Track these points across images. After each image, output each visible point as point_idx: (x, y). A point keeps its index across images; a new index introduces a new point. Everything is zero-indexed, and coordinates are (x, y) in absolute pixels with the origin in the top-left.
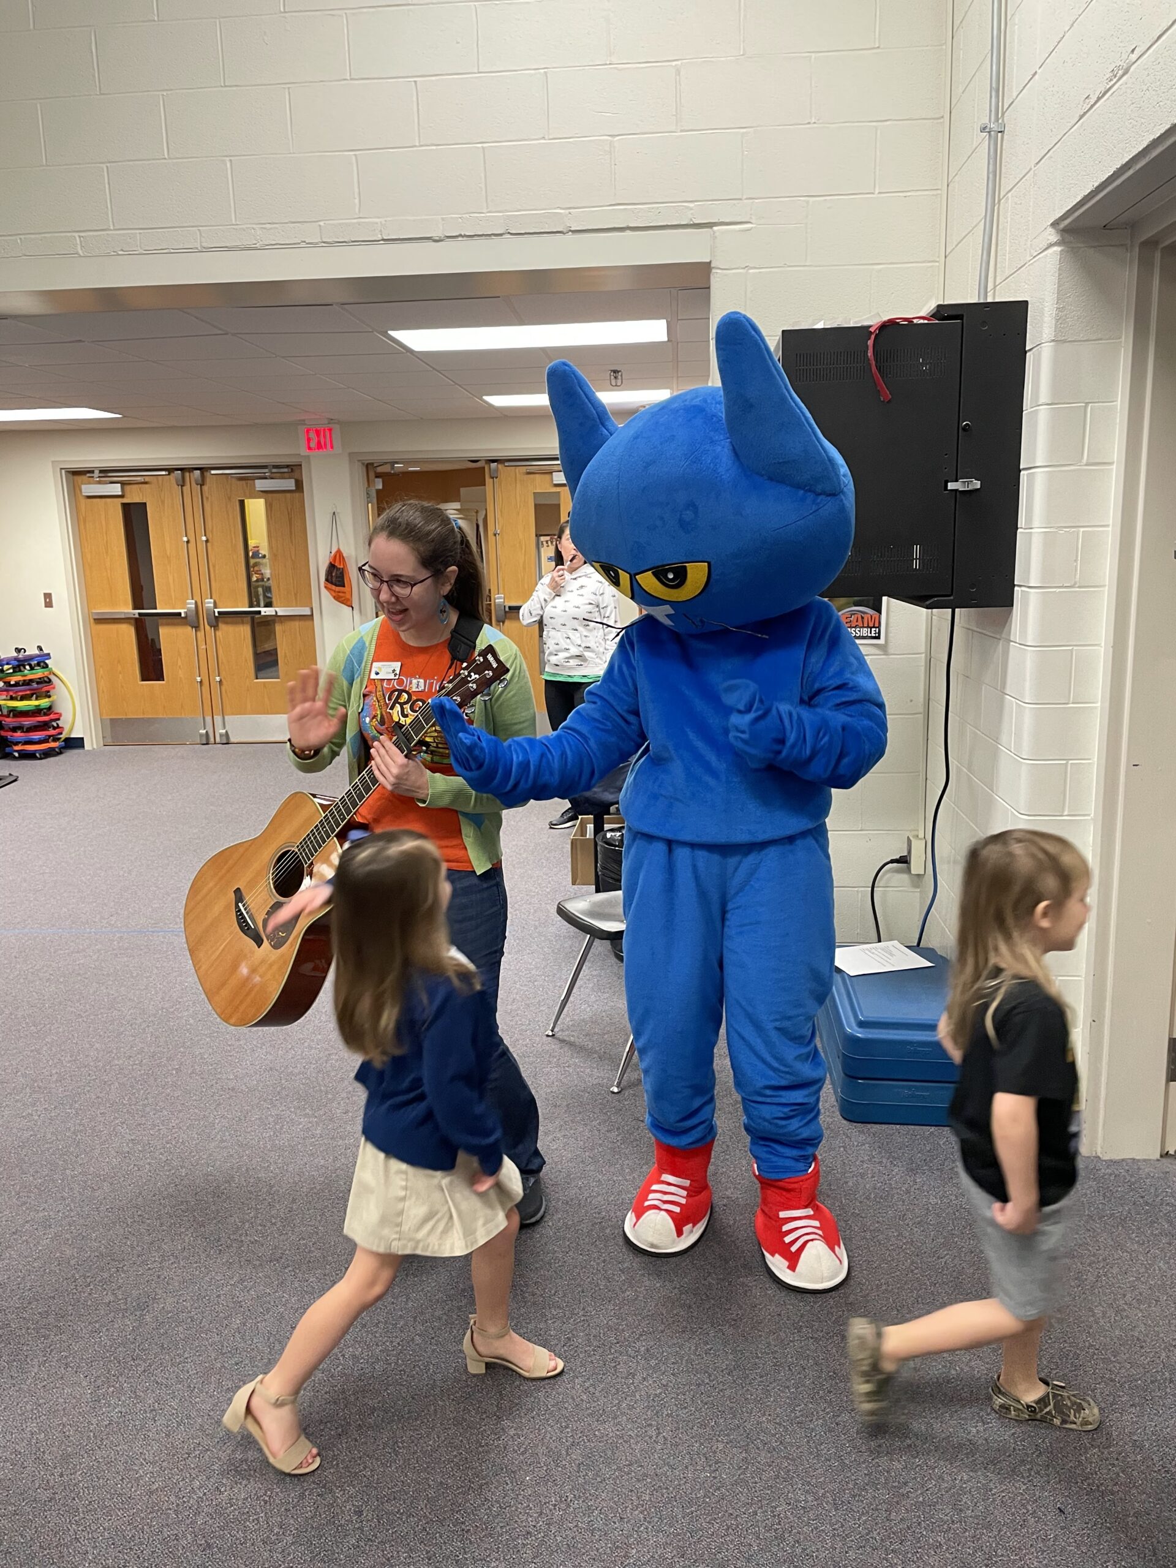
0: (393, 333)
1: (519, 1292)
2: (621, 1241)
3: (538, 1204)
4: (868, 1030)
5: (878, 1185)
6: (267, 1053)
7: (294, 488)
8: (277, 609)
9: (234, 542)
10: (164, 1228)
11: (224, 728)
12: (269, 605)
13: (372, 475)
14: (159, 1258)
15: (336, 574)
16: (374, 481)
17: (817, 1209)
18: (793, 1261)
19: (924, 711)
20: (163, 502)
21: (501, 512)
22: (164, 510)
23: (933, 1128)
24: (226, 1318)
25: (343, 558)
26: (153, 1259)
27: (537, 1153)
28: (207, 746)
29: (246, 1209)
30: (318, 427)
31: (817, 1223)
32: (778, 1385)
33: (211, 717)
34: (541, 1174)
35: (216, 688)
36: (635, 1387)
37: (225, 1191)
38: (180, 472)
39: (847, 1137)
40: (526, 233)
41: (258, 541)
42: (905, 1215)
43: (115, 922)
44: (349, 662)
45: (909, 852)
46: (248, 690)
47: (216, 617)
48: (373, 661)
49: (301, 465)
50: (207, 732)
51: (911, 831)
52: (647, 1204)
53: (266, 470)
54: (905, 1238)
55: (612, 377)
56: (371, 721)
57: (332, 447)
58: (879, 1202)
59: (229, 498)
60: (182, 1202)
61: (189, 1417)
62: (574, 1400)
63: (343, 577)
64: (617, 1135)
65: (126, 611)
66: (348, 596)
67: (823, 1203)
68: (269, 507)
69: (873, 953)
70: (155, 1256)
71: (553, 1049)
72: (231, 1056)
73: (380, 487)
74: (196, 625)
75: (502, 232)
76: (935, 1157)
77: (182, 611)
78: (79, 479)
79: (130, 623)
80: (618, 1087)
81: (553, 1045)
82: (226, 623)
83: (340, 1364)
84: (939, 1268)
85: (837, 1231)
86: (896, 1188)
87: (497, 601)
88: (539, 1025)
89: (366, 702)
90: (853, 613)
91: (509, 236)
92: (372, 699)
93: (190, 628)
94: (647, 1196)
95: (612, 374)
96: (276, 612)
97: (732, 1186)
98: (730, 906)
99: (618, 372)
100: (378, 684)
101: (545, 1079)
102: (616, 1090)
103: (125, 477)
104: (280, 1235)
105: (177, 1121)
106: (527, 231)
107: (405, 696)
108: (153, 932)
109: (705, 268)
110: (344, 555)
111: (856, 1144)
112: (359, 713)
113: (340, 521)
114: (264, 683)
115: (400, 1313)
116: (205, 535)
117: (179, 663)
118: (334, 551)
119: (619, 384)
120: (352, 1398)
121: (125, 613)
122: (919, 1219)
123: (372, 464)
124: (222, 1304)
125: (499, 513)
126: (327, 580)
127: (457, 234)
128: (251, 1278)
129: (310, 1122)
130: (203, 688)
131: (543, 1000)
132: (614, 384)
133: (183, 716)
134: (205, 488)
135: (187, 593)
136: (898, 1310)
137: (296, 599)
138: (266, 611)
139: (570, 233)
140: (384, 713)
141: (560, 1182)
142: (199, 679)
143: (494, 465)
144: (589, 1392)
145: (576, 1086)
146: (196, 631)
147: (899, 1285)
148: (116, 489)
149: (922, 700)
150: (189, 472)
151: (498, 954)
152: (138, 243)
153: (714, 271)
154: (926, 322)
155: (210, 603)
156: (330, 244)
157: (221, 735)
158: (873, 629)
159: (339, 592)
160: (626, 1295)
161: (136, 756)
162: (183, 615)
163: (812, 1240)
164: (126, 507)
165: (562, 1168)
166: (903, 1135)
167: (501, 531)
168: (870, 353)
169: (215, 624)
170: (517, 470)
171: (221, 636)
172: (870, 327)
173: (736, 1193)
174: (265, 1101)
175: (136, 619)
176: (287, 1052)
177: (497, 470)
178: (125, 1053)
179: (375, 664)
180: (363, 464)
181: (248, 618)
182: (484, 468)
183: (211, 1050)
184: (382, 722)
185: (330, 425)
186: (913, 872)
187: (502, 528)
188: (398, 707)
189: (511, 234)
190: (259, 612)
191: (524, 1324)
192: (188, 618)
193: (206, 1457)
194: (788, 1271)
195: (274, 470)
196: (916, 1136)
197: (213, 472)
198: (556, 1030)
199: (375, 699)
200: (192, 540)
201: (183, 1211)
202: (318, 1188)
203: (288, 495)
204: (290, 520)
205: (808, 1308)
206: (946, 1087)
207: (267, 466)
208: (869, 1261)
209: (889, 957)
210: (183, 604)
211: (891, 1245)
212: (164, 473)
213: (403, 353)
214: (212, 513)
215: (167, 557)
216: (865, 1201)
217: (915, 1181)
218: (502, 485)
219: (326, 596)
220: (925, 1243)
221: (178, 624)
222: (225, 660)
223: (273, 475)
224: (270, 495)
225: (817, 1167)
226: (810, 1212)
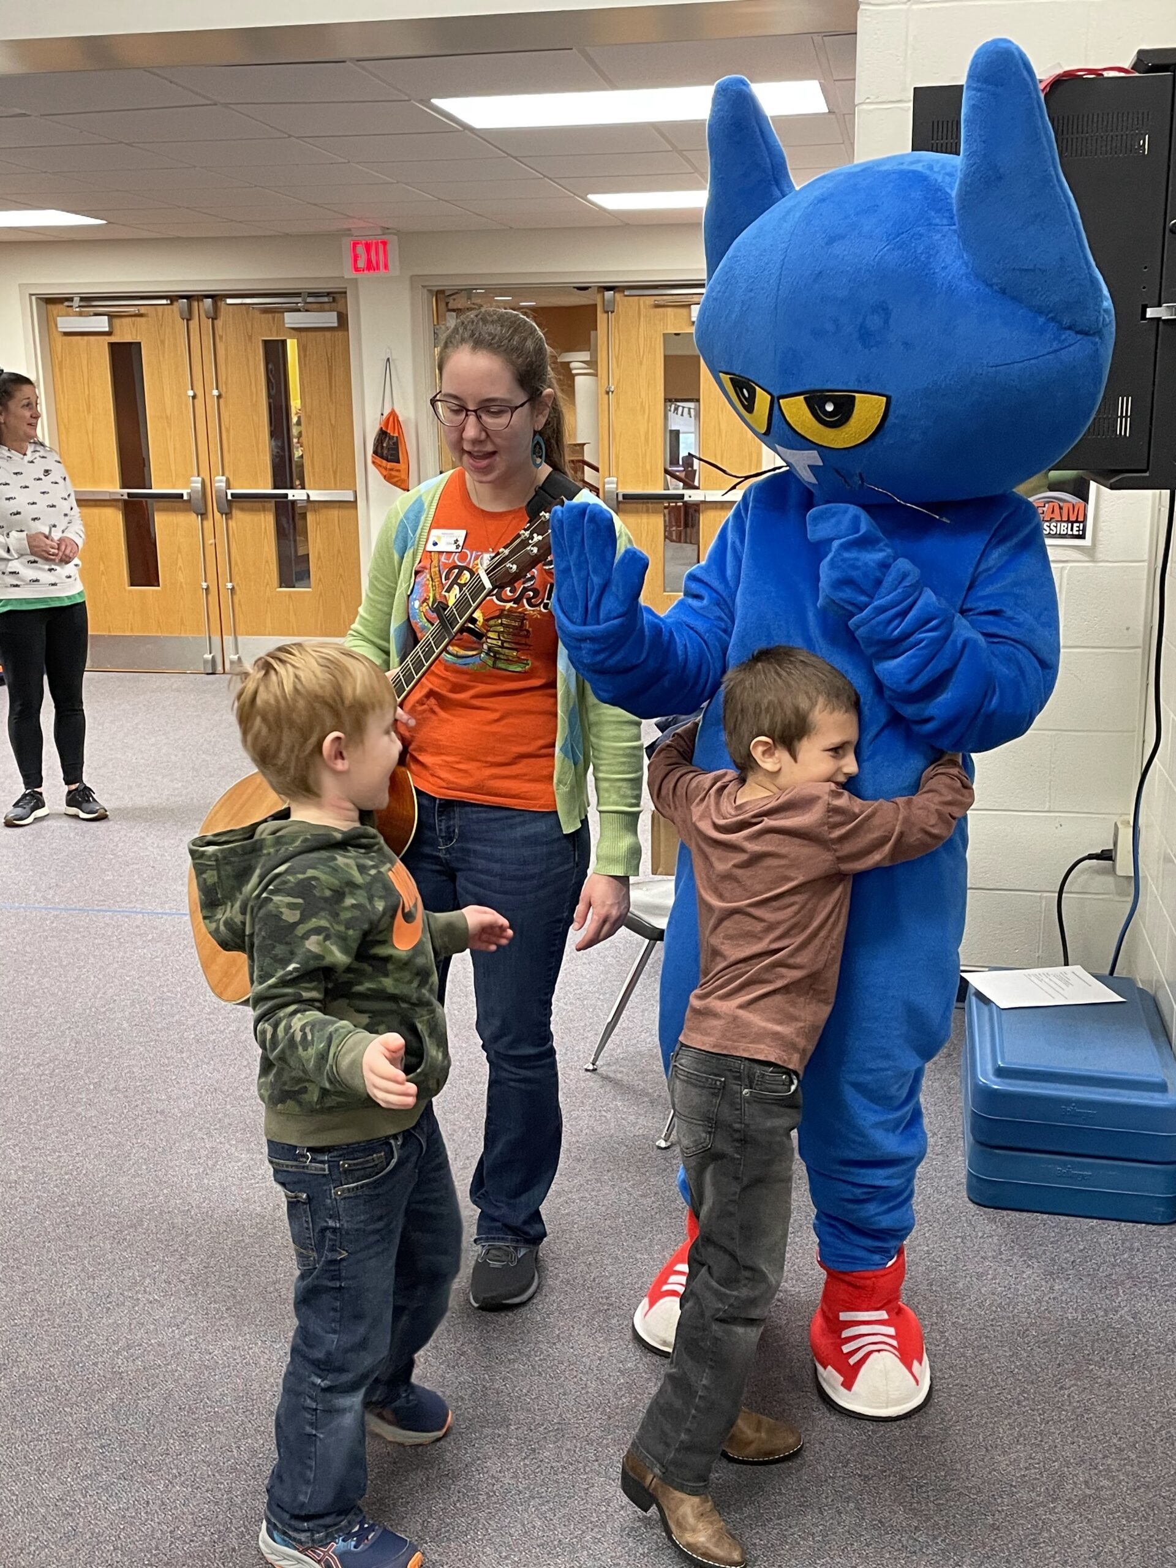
0: (436, 102)
2: (629, 1335)
4: (1010, 1081)
5: (1000, 1289)
6: (214, 1069)
7: (336, 325)
8: (310, 492)
9: (254, 400)
10: (43, 1276)
11: (237, 653)
12: (293, 487)
13: (443, 308)
15: (389, 444)
16: (445, 315)
17: (896, 1313)
19: (1144, 644)
20: (163, 342)
21: (617, 362)
22: (163, 353)
23: (1095, 1221)
24: (99, 1391)
25: (398, 421)
26: (22, 1313)
28: (212, 676)
29: (150, 1260)
30: (369, 239)
31: (891, 1331)
32: (799, 1530)
33: (219, 638)
35: (226, 596)
36: (607, 1516)
37: (128, 1237)
38: (185, 300)
39: (970, 1225)
42: (1027, 1330)
43: (53, 896)
45: (1115, 844)
46: (269, 601)
47: (228, 501)
48: (432, 527)
49: (345, 293)
50: (213, 657)
51: (1121, 815)
52: (665, 1288)
53: (299, 300)
54: (1021, 1360)
56: (420, 605)
57: (386, 267)
58: (995, 1312)
59: (250, 337)
61: (30, 1505)
62: (524, 1525)
63: (397, 449)
64: (653, 1202)
65: (111, 490)
66: (403, 476)
67: (909, 1306)
68: (303, 350)
69: (1041, 980)
71: (592, 1085)
72: (167, 1071)
74: (203, 511)
76: (1088, 1259)
77: (185, 492)
78: (55, 309)
79: (116, 507)
80: (666, 1141)
81: (593, 1082)
82: (242, 510)
83: (233, 1456)
84: (1058, 1402)
86: (1023, 1295)
87: (606, 486)
88: (578, 1057)
89: (418, 580)
90: (1049, 500)
92: (425, 576)
93: (194, 515)
94: (667, 1278)
96: (308, 496)
100: (435, 557)
102: (663, 1144)
103: (114, 307)
104: (187, 1296)
105: (83, 1148)
107: (467, 575)
108: (98, 911)
110: (400, 419)
111: (980, 1234)
112: (409, 596)
113: (396, 370)
114: (290, 593)
116: (217, 389)
117: (180, 563)
118: (386, 413)
120: (239, 1500)
121: (110, 493)
122: (1046, 1337)
123: (443, 292)
124: (98, 1373)
125: (615, 360)
126: (375, 452)
128: (141, 1345)
129: (252, 1159)
130: (210, 598)
133: (183, 635)
134: (219, 323)
135: (192, 467)
136: (987, 1450)
137: (335, 478)
138: (294, 495)
141: (563, 1255)
142: (204, 585)
143: (609, 294)
144: (546, 1518)
145: (611, 1136)
146: (202, 520)
147: (996, 1419)
148: (101, 324)
149: (1142, 627)
150: (198, 301)
153: (862, 7)
154: (1122, 74)
155: (221, 481)
157: (232, 663)
158: (1076, 525)
159: (392, 470)
160: (620, 1402)
161: (119, 686)
162: (185, 497)
163: (879, 1351)
164: (113, 346)
165: (571, 1239)
166: (1051, 1227)
167: (617, 387)
169: (227, 511)
170: (642, 303)
171: (235, 528)
173: (799, 1287)
174: (200, 1129)
175: (125, 501)
176: (240, 1070)
177: (614, 301)
178: (34, 1059)
179: (434, 532)
180: (430, 291)
181: (272, 504)
182: (595, 298)
183: (143, 1063)
185: (385, 238)
186: (1119, 872)
187: (619, 382)
190: (286, 495)
192: (192, 501)
193: (43, 1554)
194: (843, 1390)
195: (309, 300)
196: (1067, 1230)
197: (229, 301)
198: (598, 1063)
199: (428, 576)
200: (200, 394)
201: (70, 1258)
203: (328, 334)
204: (330, 369)
205: (864, 1437)
206: (1118, 1166)
207: (300, 293)
208: (962, 1386)
209: (1064, 986)
210: (187, 484)
211: (998, 1367)
212: (164, 302)
213: (458, 131)
214: (226, 359)
215: (167, 417)
216: (976, 1308)
217: (1052, 1288)
218: (621, 322)
219: (375, 475)
220: (1047, 1368)
221: (180, 510)
222: (239, 562)
223: (309, 306)
224: (304, 334)
225: (900, 1261)
226: (883, 1315)
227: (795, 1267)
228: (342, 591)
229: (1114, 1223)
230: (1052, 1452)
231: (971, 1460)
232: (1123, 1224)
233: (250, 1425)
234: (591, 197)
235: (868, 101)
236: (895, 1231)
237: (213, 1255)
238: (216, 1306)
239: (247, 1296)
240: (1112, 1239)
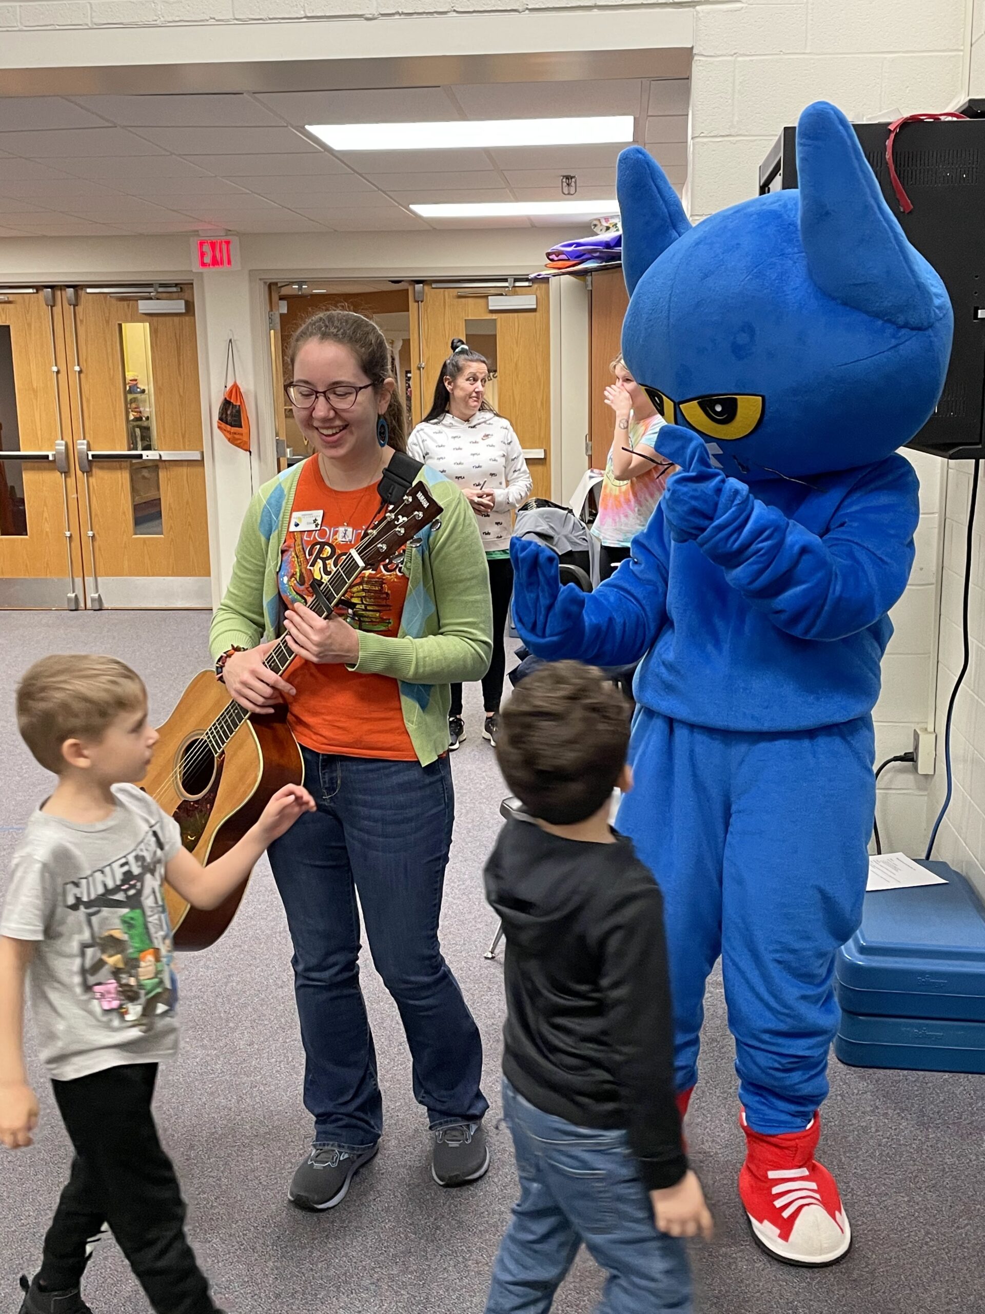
0: (310, 129)
1: (460, 1259)
3: (482, 1155)
4: (870, 957)
5: (884, 1140)
7: (184, 311)
8: (162, 453)
9: (110, 373)
11: (97, 591)
12: (148, 448)
13: (275, 297)
14: (34, 1211)
15: (232, 412)
16: (278, 304)
17: (813, 1169)
18: (786, 1228)
19: (937, 581)
20: (29, 325)
21: (427, 342)
22: (30, 334)
23: (947, 1074)
24: (114, 1285)
25: (240, 392)
27: (479, 1095)
28: (75, 612)
30: (214, 239)
31: (813, 1186)
33: (81, 579)
34: (483, 1120)
35: (86, 541)
38: (49, 290)
39: (845, 1083)
40: (474, 12)
41: (136, 374)
42: (916, 1176)
44: (266, 513)
45: (916, 748)
46: (125, 547)
47: (89, 461)
48: (293, 510)
49: (192, 284)
50: (76, 596)
51: (918, 723)
53: (151, 290)
54: (918, 1204)
55: (565, 184)
56: (289, 581)
57: (229, 263)
58: (886, 1161)
59: (108, 322)
60: (60, 1147)
63: (239, 416)
66: (245, 439)
67: (819, 1161)
68: (154, 332)
70: (28, 1211)
71: (494, 974)
73: (285, 311)
74: (66, 470)
75: (445, 10)
76: (950, 1109)
77: (50, 454)
81: (493, 969)
82: (101, 468)
84: (959, 1240)
85: (838, 1195)
86: (905, 1145)
88: (476, 946)
89: (285, 558)
91: (455, 14)
92: (291, 555)
93: (59, 473)
95: (564, 180)
96: (160, 456)
97: (710, 1139)
98: (734, 808)
99: (572, 178)
100: (298, 536)
101: (484, 1009)
106: (476, 9)
107: (328, 550)
109: (687, 55)
110: (242, 390)
111: (855, 1091)
112: (278, 573)
113: (238, 350)
114: (144, 539)
115: (321, 1281)
116: (78, 365)
117: (46, 515)
118: (229, 385)
119: (572, 192)
122: (933, 1182)
123: (276, 283)
124: (110, 1267)
125: (424, 341)
126: (221, 419)
127: (394, 11)
129: (208, 1055)
130: (73, 544)
131: (480, 916)
132: (566, 192)
133: (48, 577)
134: (79, 309)
135: (56, 432)
136: (911, 1289)
137: (184, 441)
138: (148, 455)
139: (527, 12)
140: (304, 571)
142: (68, 534)
143: (419, 287)
146: (65, 477)
147: (911, 1260)
149: (934, 569)
150: (61, 290)
151: (441, 861)
152: (18, 18)
153: (696, 58)
154: (955, 119)
155: (82, 444)
156: (244, 22)
157: (93, 600)
159: (235, 433)
162: (51, 458)
163: (808, 1205)
166: (912, 1082)
167: (426, 364)
168: (888, 155)
169: (88, 469)
170: (447, 293)
171: (95, 483)
172: (889, 124)
177: (423, 292)
179: (295, 514)
180: (265, 283)
181: (127, 463)
182: (408, 290)
184: (302, 582)
185: (227, 238)
186: (920, 771)
187: (428, 361)
188: (320, 563)
189: (457, 12)
190: (140, 456)
191: (467, 1297)
192: (56, 461)
194: (780, 1241)
195: (160, 290)
196: (927, 1083)
197: (89, 290)
198: (497, 951)
199: (293, 554)
200: (63, 369)
202: (220, 1132)
203: (176, 319)
204: (178, 349)
205: (804, 1284)
206: (963, 1026)
207: (152, 284)
208: (875, 1231)
209: (894, 872)
210: (52, 446)
211: (901, 1212)
212: (31, 291)
213: (321, 152)
214: (86, 341)
215: (33, 389)
216: (869, 1158)
217: (927, 1137)
218: (429, 310)
219: (220, 438)
220: (942, 1211)
221: (45, 469)
222: (99, 512)
223: (160, 295)
224: (155, 319)
225: (817, 1124)
226: (805, 1172)
227: (708, 1130)
228: (190, 537)
229: (962, 1075)
230: (964, 1287)
231: (900, 1299)
232: (970, 1076)
233: (261, 1309)
234: (412, 207)
235: (702, 135)
236: (813, 1096)
237: (192, 1147)
238: (205, 1196)
239: (231, 1184)
240: (965, 1090)
